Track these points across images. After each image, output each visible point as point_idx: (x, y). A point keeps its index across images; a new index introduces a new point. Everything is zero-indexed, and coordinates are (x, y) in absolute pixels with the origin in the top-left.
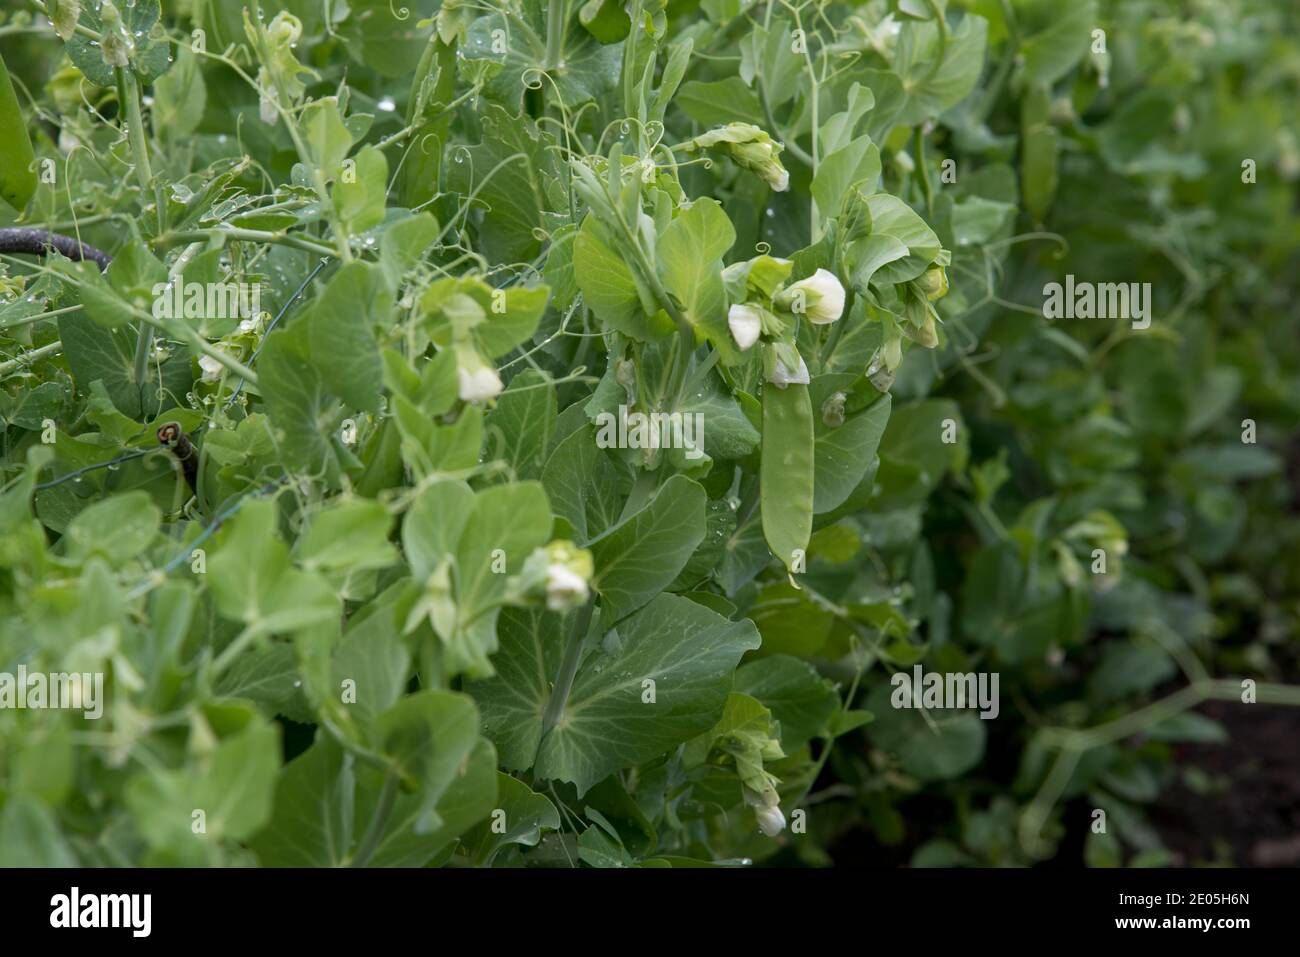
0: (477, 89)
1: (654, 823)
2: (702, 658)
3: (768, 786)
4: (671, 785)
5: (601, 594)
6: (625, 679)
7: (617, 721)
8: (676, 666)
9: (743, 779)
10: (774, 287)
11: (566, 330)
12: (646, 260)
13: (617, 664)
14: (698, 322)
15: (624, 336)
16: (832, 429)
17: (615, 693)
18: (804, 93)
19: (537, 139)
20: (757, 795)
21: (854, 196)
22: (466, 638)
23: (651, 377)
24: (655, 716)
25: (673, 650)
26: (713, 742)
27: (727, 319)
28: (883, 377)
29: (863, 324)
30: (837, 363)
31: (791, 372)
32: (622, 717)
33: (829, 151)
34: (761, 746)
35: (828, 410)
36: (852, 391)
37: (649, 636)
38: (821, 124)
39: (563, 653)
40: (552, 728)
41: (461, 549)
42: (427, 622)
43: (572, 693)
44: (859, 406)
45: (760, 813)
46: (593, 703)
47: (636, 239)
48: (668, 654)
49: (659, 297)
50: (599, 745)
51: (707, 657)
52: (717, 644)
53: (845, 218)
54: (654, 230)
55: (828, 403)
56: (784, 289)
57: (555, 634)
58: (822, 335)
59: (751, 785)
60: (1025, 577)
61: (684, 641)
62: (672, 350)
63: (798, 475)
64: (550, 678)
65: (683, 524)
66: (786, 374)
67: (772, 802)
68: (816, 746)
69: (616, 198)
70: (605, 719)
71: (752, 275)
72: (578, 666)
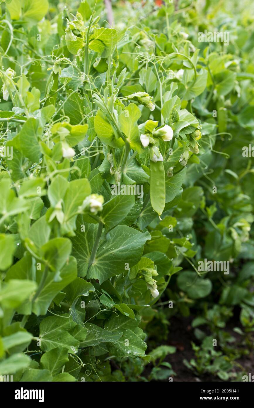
0: (64, 85)
1: (121, 295)
2: (134, 243)
3: (154, 283)
4: (126, 285)
5: (105, 224)
6: (112, 250)
7: (110, 262)
8: (127, 246)
9: (147, 281)
10: (153, 130)
11: (92, 146)
12: (115, 122)
13: (110, 246)
14: (131, 141)
15: (109, 146)
16: (170, 178)
17: (109, 254)
18: (157, 88)
19: (82, 99)
20: (151, 286)
21: (174, 110)
22: (67, 224)
23: (117, 159)
24: (121, 260)
25: (126, 241)
26: (138, 271)
27: (140, 139)
28: (184, 162)
29: (177, 149)
30: (170, 160)
31: (158, 157)
32: (112, 261)
33: (166, 101)
34: (152, 272)
35: (168, 172)
36: (175, 166)
37: (119, 237)
38: (163, 95)
39: (94, 243)
40: (91, 265)
41: (65, 199)
42: (55, 218)
43: (97, 255)
44: (177, 171)
45: (152, 291)
46: (103, 257)
47: (112, 116)
48: (125, 242)
49: (120, 133)
50: (105, 269)
51: (136, 243)
52: (139, 239)
53: (171, 116)
54: (118, 114)
55: (168, 170)
56: (155, 131)
57: (91, 237)
58: (166, 152)
59: (149, 283)
60: (222, 238)
61: (129, 239)
62: (123, 152)
63: (161, 188)
64: (90, 251)
65: (128, 200)
66: (156, 158)
67: (155, 288)
68: (167, 278)
69: (106, 104)
70: (107, 262)
71: (146, 127)
72: (98, 247)
